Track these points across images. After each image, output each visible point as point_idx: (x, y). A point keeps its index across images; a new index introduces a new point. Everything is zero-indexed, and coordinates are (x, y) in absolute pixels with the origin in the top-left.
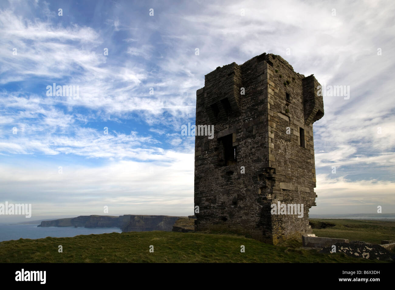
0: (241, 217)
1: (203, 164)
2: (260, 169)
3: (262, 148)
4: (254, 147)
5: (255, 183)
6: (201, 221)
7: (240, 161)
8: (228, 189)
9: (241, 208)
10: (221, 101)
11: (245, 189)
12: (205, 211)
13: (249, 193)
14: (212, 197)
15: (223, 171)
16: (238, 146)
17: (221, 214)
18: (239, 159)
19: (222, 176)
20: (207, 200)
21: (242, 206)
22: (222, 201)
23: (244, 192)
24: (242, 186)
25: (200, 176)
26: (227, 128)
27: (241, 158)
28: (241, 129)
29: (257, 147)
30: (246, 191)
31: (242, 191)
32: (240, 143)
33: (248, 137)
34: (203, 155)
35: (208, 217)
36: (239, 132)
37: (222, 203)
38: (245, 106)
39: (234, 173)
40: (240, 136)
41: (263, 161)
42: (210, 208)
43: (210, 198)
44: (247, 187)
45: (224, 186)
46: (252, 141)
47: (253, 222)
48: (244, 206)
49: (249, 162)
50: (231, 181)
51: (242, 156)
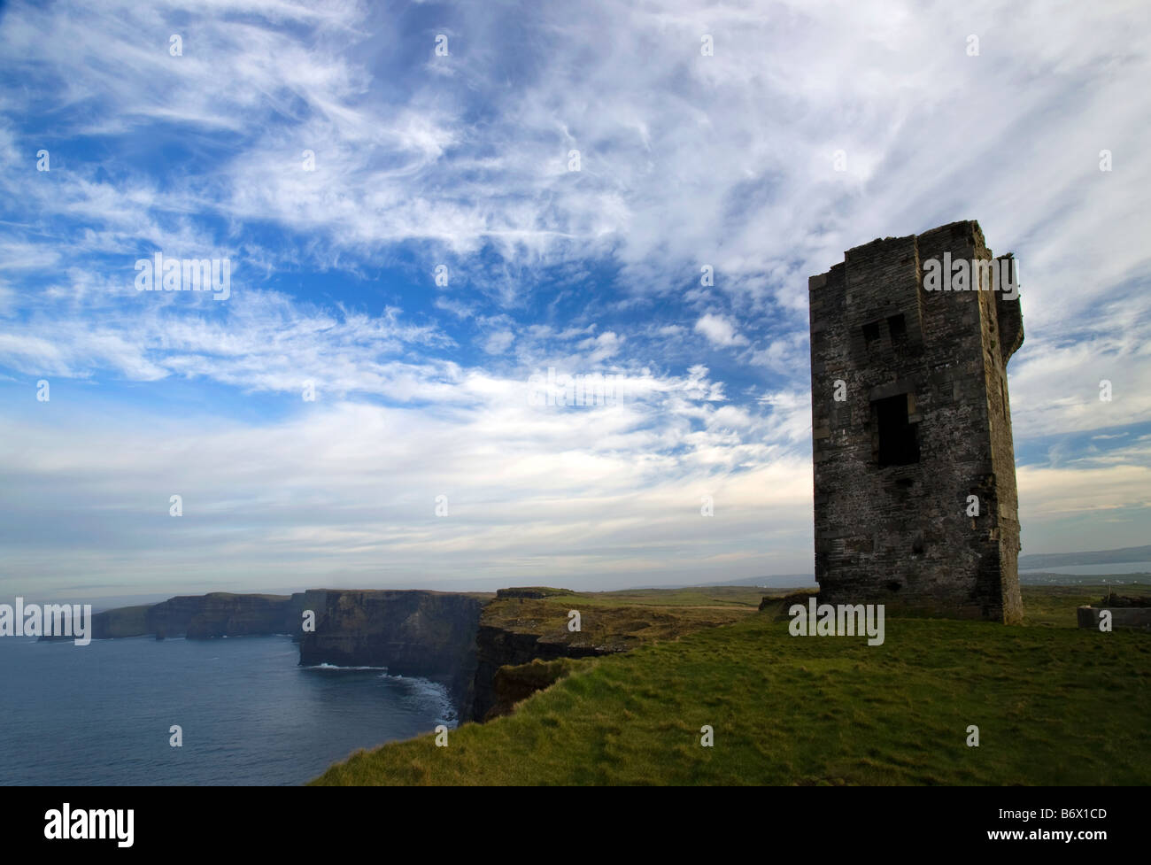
0: (935, 580)
1: (836, 461)
2: (974, 476)
3: (976, 431)
4: (957, 429)
6: (834, 594)
7: (929, 457)
8: (901, 518)
9: (933, 561)
10: (888, 319)
11: (942, 519)
12: (845, 569)
13: (951, 527)
14: (863, 538)
15: (889, 478)
16: (921, 422)
17: (887, 574)
18: (924, 452)
19: (886, 490)
20: (849, 545)
21: (935, 555)
22: (888, 545)
23: (941, 526)
24: (935, 512)
25: (829, 487)
26: (892, 379)
27: (929, 451)
28: (926, 385)
29: (964, 429)
30: (943, 523)
31: (936, 523)
32: (926, 417)
33: (944, 404)
34: (835, 438)
35: (852, 585)
36: (922, 393)
37: (889, 552)
38: (932, 333)
39: (916, 484)
40: (924, 400)
41: (979, 459)
42: (858, 564)
43: (856, 539)
44: (946, 515)
45: (892, 513)
46: (953, 414)
47: (963, 588)
48: (940, 555)
49: (948, 460)
50: (909, 500)
51: (933, 447)
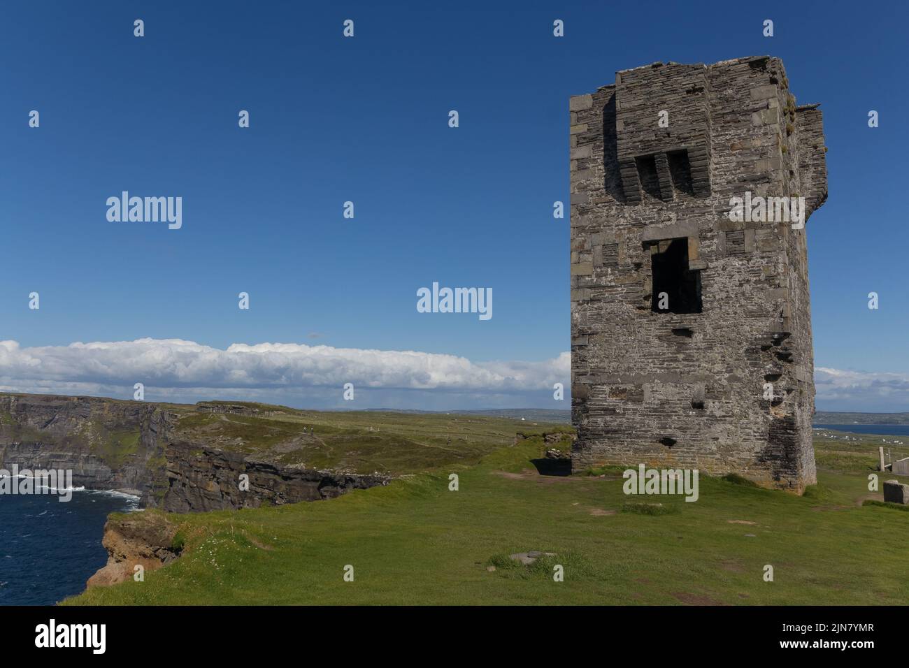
0: (717, 439)
1: (599, 300)
2: (766, 333)
3: (770, 286)
4: (748, 281)
5: (754, 365)
6: (594, 443)
7: (712, 309)
8: (678, 370)
9: (714, 419)
10: (667, 153)
11: (727, 375)
12: (608, 418)
13: (736, 385)
14: (629, 387)
15: (663, 325)
16: (704, 270)
17: (658, 428)
18: (707, 302)
19: (659, 338)
20: (614, 393)
21: (718, 413)
22: (661, 397)
23: (725, 383)
24: (718, 367)
25: (590, 328)
26: (670, 219)
27: (712, 302)
28: (711, 231)
29: (756, 282)
30: (729, 380)
31: (720, 380)
32: (711, 265)
33: (732, 253)
34: (599, 276)
35: (617, 436)
36: (705, 238)
37: (662, 404)
38: (721, 175)
39: (696, 335)
40: (709, 246)
41: (772, 316)
42: (624, 414)
43: (622, 387)
44: (731, 371)
45: (666, 363)
46: (742, 265)
47: (749, 451)
48: (724, 414)
49: (735, 313)
50: (687, 352)
51: (717, 297)
